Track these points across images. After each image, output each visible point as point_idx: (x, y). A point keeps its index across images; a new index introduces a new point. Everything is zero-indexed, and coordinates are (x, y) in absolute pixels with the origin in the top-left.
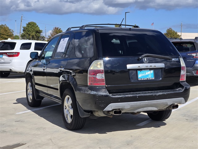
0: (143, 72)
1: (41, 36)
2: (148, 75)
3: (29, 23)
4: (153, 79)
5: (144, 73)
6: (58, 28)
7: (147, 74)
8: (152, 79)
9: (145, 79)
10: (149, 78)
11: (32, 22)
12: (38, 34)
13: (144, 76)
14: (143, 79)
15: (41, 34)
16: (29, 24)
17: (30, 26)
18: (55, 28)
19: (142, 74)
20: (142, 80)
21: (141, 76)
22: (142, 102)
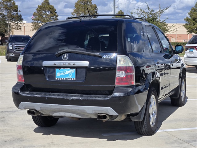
0: (62, 70)
2: (68, 75)
4: (74, 79)
5: (63, 72)
7: (67, 73)
8: (72, 79)
9: (64, 78)
10: (69, 79)
13: (63, 75)
14: (62, 78)
19: (61, 73)
20: (60, 80)
21: (60, 74)
22: (51, 105)
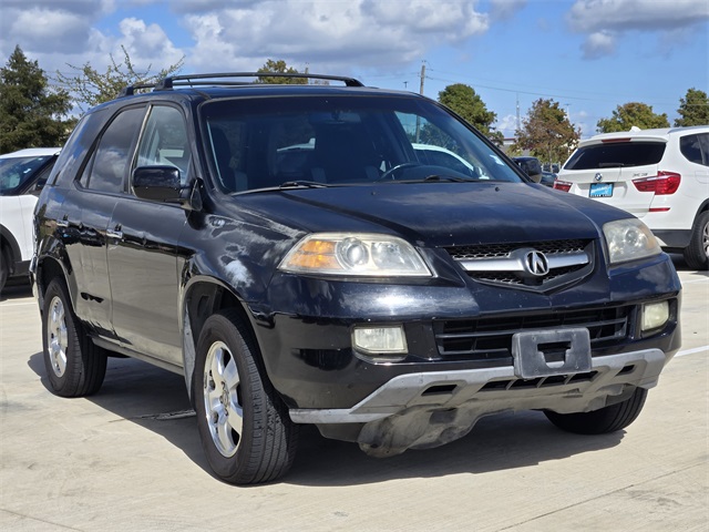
1: (491, 131)
3: (448, 89)
6: (548, 103)
11: (459, 85)
12: (479, 125)
15: (492, 125)
16: (450, 90)
17: (453, 99)
18: (540, 102)
